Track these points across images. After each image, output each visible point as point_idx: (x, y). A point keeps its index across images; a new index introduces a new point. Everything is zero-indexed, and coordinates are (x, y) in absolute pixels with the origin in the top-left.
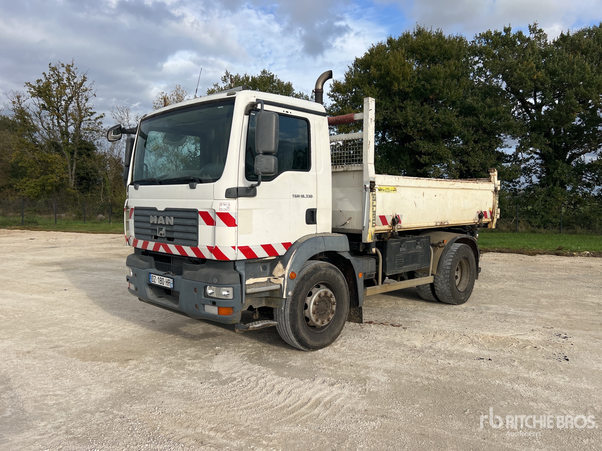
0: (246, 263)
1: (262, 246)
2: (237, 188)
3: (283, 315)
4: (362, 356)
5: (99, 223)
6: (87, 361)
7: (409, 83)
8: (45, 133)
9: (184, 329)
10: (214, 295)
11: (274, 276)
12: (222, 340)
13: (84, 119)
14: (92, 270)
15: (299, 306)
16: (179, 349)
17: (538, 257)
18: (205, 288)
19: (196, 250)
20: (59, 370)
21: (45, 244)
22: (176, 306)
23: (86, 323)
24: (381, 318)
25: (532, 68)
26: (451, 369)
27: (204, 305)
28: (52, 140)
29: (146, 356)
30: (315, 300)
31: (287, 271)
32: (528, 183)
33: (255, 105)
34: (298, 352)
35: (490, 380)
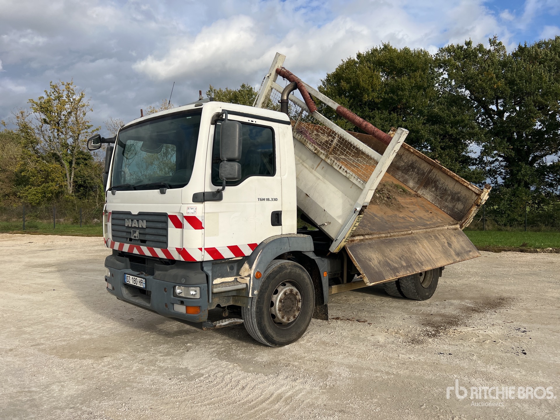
0: (213, 264)
1: (228, 247)
2: (204, 193)
3: (250, 312)
4: (327, 352)
5: (94, 227)
6: (64, 358)
7: (378, 94)
8: (46, 144)
9: (161, 327)
10: (183, 295)
11: (241, 276)
12: (194, 337)
13: (82, 132)
14: (82, 270)
15: (265, 304)
16: (153, 346)
17: (503, 254)
18: (174, 288)
19: (166, 252)
20: (37, 367)
21: (42, 247)
22: (148, 305)
23: (68, 322)
24: (349, 314)
25: (492, 78)
26: (412, 363)
27: (173, 304)
28: (52, 151)
29: (120, 352)
30: (280, 298)
31: (253, 271)
32: (493, 183)
33: (221, 115)
34: (264, 348)
35: (448, 374)
